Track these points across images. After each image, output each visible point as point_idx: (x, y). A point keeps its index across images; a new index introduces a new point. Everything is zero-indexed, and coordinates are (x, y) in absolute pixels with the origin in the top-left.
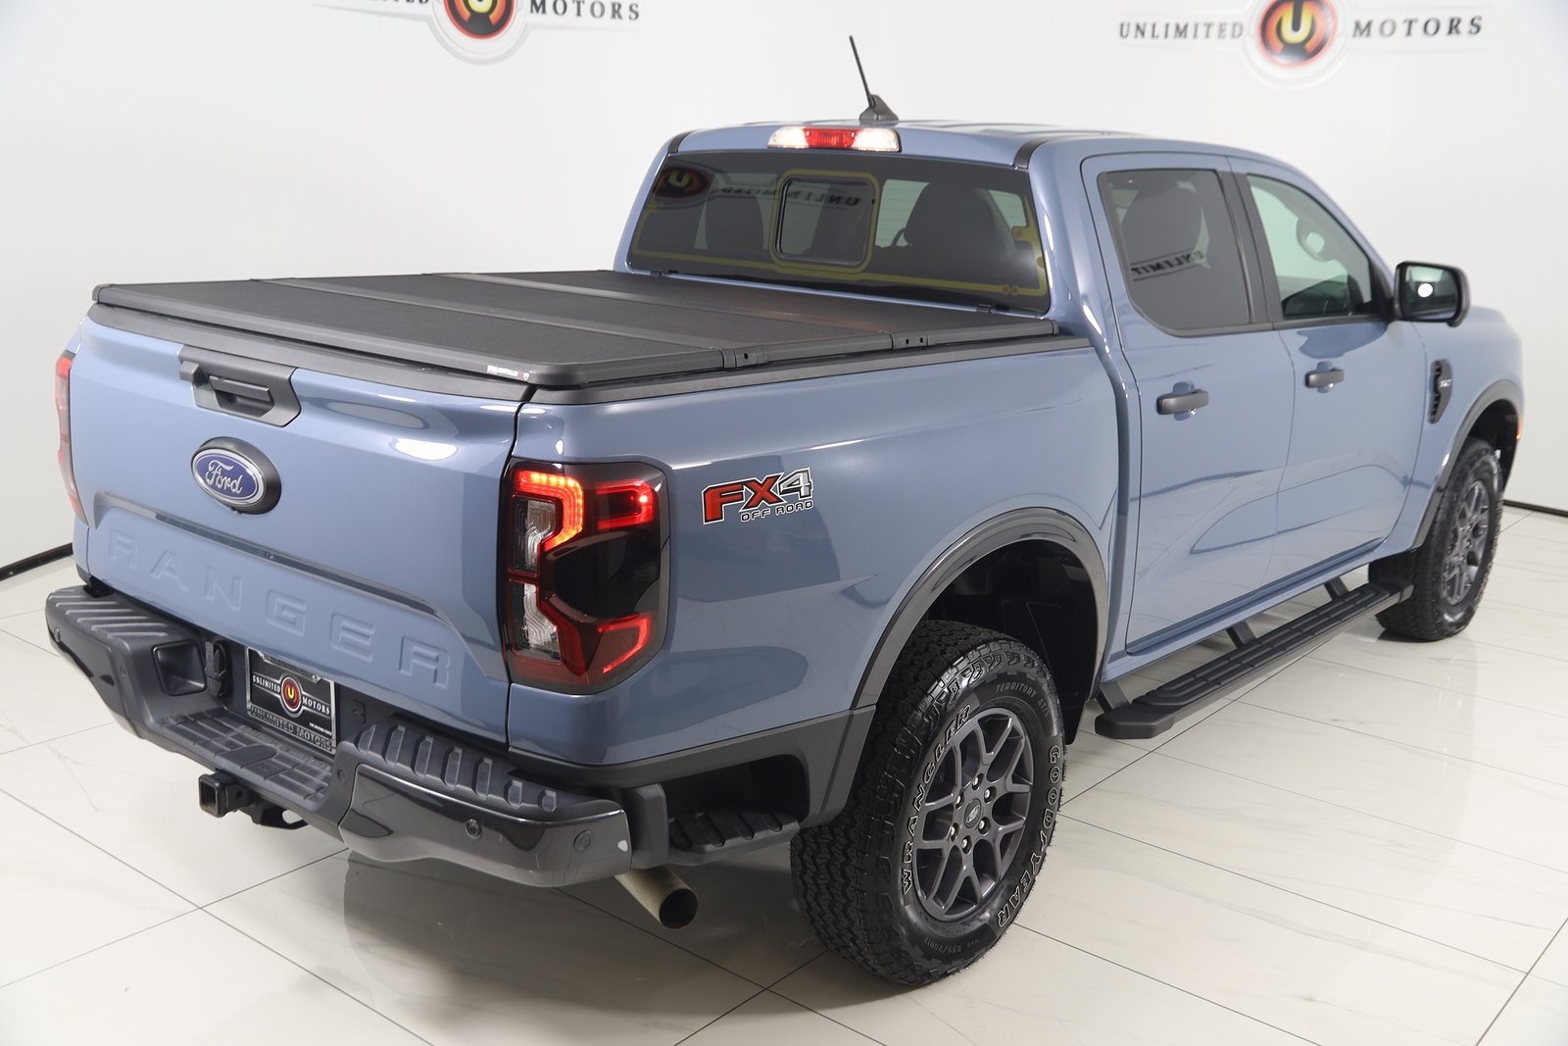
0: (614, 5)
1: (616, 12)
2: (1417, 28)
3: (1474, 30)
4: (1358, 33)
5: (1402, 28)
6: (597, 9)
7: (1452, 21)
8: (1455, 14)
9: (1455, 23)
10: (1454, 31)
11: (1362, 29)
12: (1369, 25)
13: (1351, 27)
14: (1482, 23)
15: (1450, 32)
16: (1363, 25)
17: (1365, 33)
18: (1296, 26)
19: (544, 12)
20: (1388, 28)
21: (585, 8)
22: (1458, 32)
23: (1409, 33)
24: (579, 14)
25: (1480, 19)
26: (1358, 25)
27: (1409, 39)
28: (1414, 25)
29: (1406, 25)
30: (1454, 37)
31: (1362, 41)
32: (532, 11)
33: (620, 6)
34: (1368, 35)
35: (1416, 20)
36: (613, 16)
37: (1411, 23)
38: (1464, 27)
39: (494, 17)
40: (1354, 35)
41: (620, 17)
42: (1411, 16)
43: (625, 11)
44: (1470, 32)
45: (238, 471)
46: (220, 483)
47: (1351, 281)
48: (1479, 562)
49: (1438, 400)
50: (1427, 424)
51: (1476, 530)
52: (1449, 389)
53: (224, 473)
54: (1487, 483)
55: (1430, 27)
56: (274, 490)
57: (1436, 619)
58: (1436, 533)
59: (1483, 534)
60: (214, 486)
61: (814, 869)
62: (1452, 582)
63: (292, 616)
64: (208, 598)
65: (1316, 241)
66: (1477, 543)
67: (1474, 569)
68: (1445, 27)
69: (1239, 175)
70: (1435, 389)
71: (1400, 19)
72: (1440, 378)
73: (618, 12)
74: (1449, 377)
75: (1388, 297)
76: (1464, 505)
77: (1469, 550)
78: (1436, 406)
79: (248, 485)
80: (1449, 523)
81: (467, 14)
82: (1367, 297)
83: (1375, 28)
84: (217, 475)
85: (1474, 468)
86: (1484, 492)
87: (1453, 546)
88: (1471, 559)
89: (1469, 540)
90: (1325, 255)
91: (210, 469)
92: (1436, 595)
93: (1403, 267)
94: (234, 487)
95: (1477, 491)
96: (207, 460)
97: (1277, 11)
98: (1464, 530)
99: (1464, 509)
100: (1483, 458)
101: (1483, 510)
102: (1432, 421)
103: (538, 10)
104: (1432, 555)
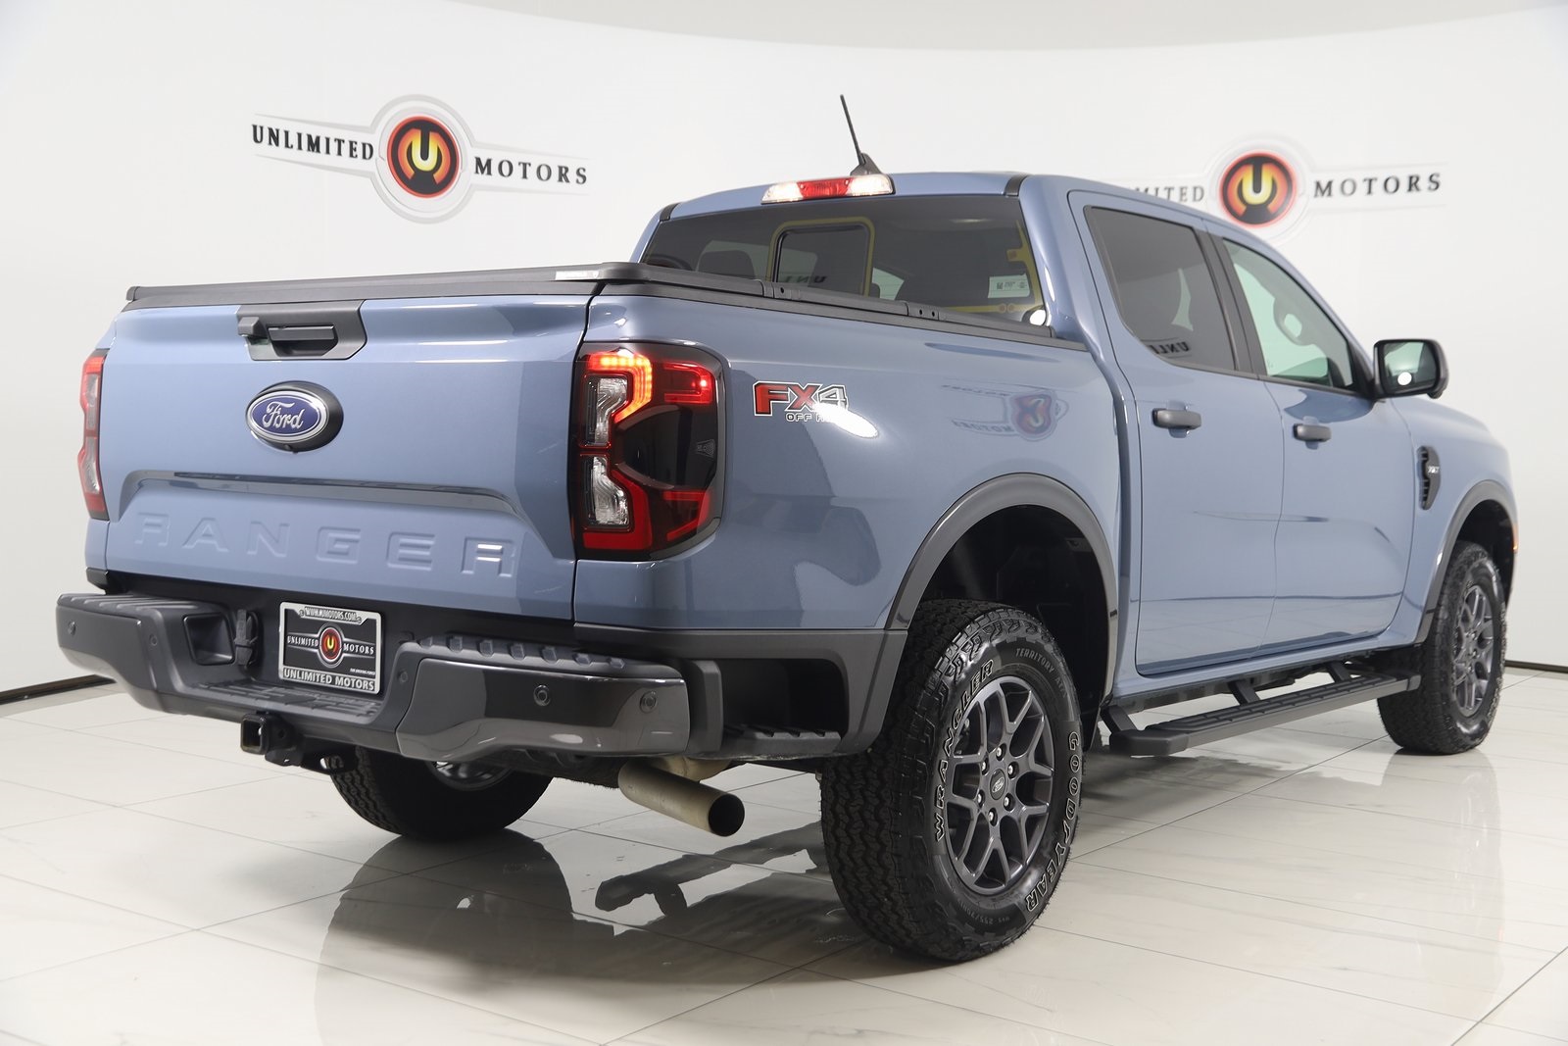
0: (560, 168)
1: (563, 175)
2: (1377, 186)
3: (1433, 186)
4: (1319, 193)
5: (1363, 187)
6: (544, 173)
7: (1411, 178)
8: (1413, 172)
9: (1414, 180)
10: (1413, 188)
11: (1324, 189)
12: (1329, 184)
13: (1314, 186)
14: (1440, 179)
15: (1410, 189)
16: (1324, 185)
17: (1327, 193)
18: (1257, 188)
19: (489, 173)
20: (1348, 187)
21: (531, 171)
22: (1418, 189)
23: (1370, 192)
24: (525, 176)
25: (1438, 175)
26: (1318, 185)
27: (1370, 197)
28: (1374, 184)
29: (1367, 184)
30: (1414, 193)
31: (1324, 200)
32: (477, 172)
33: (567, 169)
34: (1330, 194)
35: (1376, 179)
36: (560, 180)
37: (1371, 181)
38: (1423, 183)
39: (438, 176)
40: (1316, 195)
41: (567, 181)
42: (1370, 176)
43: (572, 175)
44: (1430, 188)
45: (300, 405)
46: (278, 422)
47: (1331, 365)
48: (1488, 676)
49: (1428, 487)
50: (1419, 510)
51: (1481, 641)
52: (1438, 476)
53: (284, 411)
54: (1487, 589)
55: (1391, 185)
56: (336, 420)
57: (1448, 725)
58: (1439, 630)
59: (1490, 644)
60: (272, 429)
61: (846, 819)
62: (1461, 687)
63: (344, 547)
64: (249, 553)
65: (1293, 324)
66: (1484, 654)
67: (1484, 683)
68: (1404, 185)
69: (1215, 236)
70: (1424, 475)
71: (1359, 177)
72: (1427, 463)
73: (565, 175)
74: (1436, 463)
75: (1369, 379)
76: (1465, 606)
77: (1476, 660)
78: (1426, 492)
79: (310, 418)
80: (1452, 621)
81: (410, 172)
82: (1348, 380)
83: (1335, 187)
84: (276, 415)
85: (1471, 568)
86: (1484, 598)
87: (1459, 650)
88: (1480, 672)
89: (1475, 650)
90: (1304, 340)
91: (268, 410)
92: (1446, 697)
93: (1382, 347)
94: (294, 423)
95: (1477, 597)
96: (264, 406)
97: (1238, 173)
98: (1469, 637)
99: (1465, 611)
100: (1480, 560)
101: (1486, 620)
102: (1424, 507)
103: (482, 172)
104: (1437, 654)
